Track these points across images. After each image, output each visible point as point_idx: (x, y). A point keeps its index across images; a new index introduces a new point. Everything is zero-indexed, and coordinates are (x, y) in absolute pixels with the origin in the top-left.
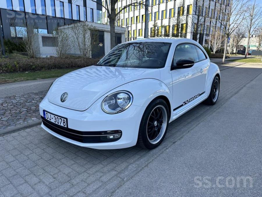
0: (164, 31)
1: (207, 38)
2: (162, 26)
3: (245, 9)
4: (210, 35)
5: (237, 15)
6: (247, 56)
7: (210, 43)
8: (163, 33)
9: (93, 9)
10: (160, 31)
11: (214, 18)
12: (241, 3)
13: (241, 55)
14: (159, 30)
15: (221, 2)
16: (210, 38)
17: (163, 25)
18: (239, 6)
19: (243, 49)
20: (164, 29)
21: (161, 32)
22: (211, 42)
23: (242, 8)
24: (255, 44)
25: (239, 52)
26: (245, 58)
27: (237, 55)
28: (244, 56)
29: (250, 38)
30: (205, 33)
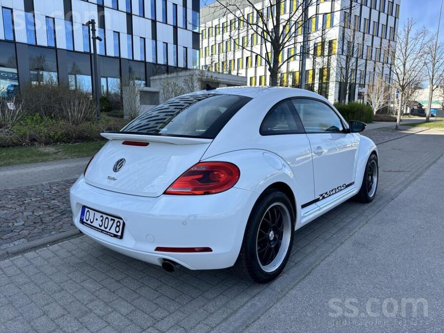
0: (292, 80)
1: (361, 91)
2: (288, 73)
3: (427, 50)
4: (366, 86)
5: (415, 59)
6: (431, 119)
7: (366, 97)
8: (290, 83)
9: (167, 44)
10: (285, 79)
11: (371, 58)
12: (420, 43)
13: (417, 117)
14: (283, 77)
15: (373, 32)
16: (365, 90)
17: (290, 71)
18: (418, 47)
19: (418, 107)
20: (292, 76)
21: (288, 82)
22: (368, 95)
23: (422, 50)
24: (437, 100)
25: (413, 112)
26: (428, 121)
27: (412, 116)
28: (425, 118)
29: (433, 91)
30: (358, 82)
